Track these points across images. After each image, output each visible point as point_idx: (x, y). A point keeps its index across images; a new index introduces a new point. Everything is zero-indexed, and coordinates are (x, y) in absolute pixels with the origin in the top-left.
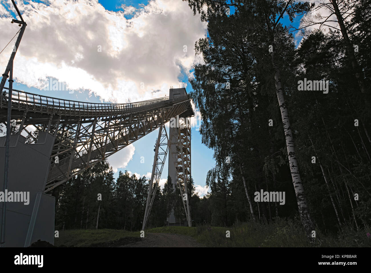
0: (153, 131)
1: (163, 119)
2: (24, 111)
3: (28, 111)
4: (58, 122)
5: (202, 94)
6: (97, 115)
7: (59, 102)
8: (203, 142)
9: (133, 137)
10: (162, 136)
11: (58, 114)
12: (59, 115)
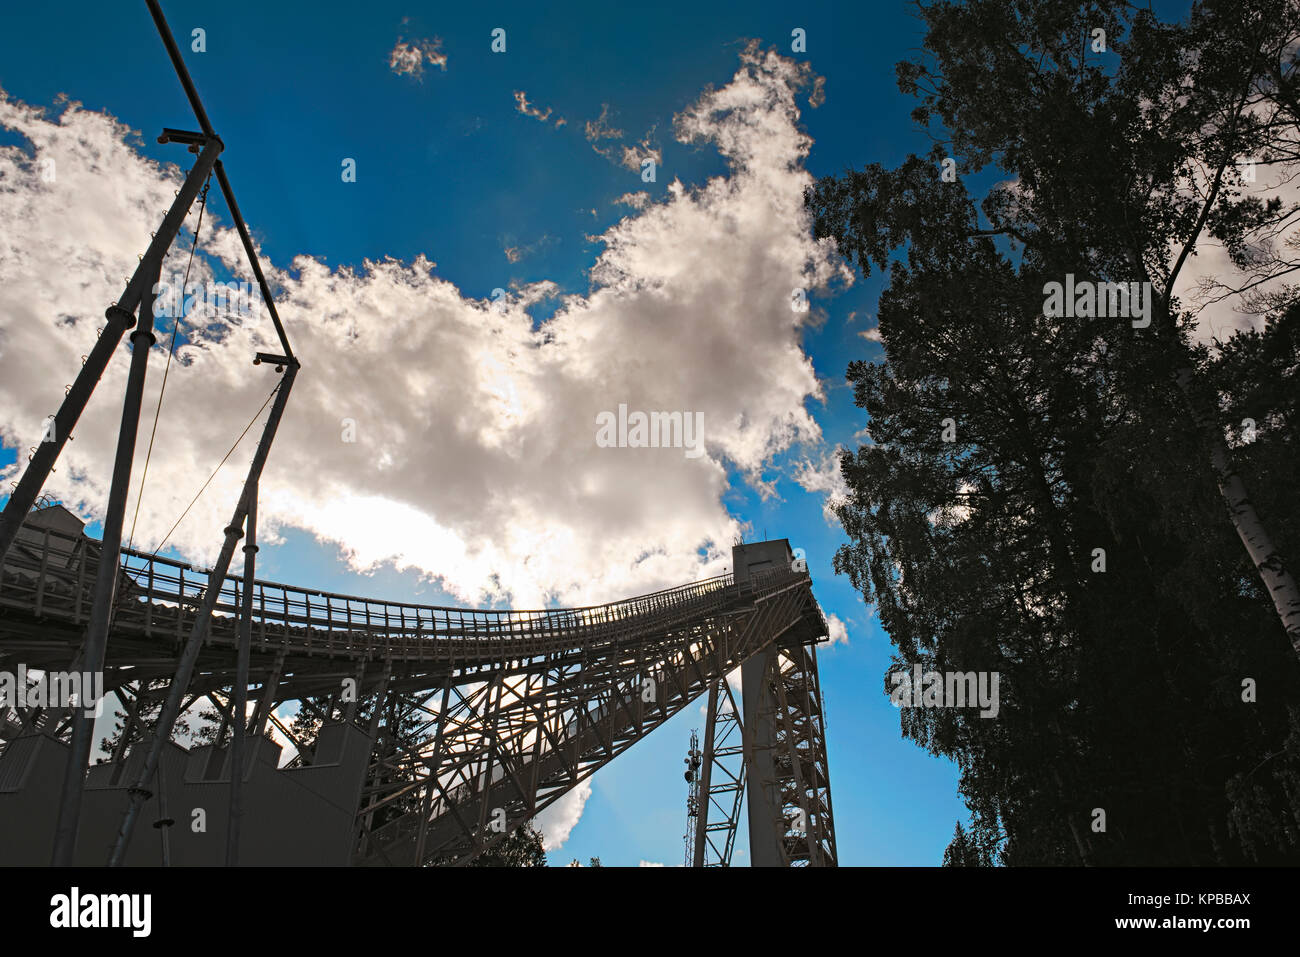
0: (691, 700)
1: (724, 655)
2: (276, 649)
3: (291, 651)
4: (382, 683)
5: (884, 551)
6: (506, 651)
7: (386, 614)
8: (905, 733)
9: (625, 729)
10: (722, 718)
11: (382, 657)
12: (383, 661)
